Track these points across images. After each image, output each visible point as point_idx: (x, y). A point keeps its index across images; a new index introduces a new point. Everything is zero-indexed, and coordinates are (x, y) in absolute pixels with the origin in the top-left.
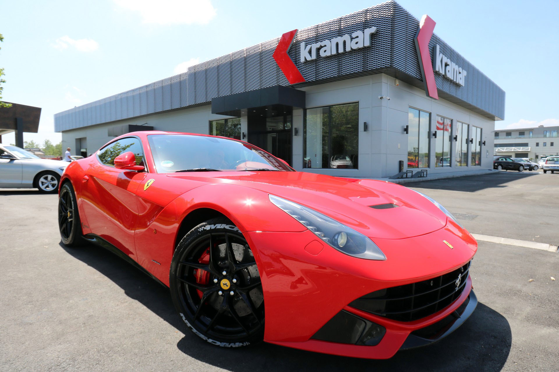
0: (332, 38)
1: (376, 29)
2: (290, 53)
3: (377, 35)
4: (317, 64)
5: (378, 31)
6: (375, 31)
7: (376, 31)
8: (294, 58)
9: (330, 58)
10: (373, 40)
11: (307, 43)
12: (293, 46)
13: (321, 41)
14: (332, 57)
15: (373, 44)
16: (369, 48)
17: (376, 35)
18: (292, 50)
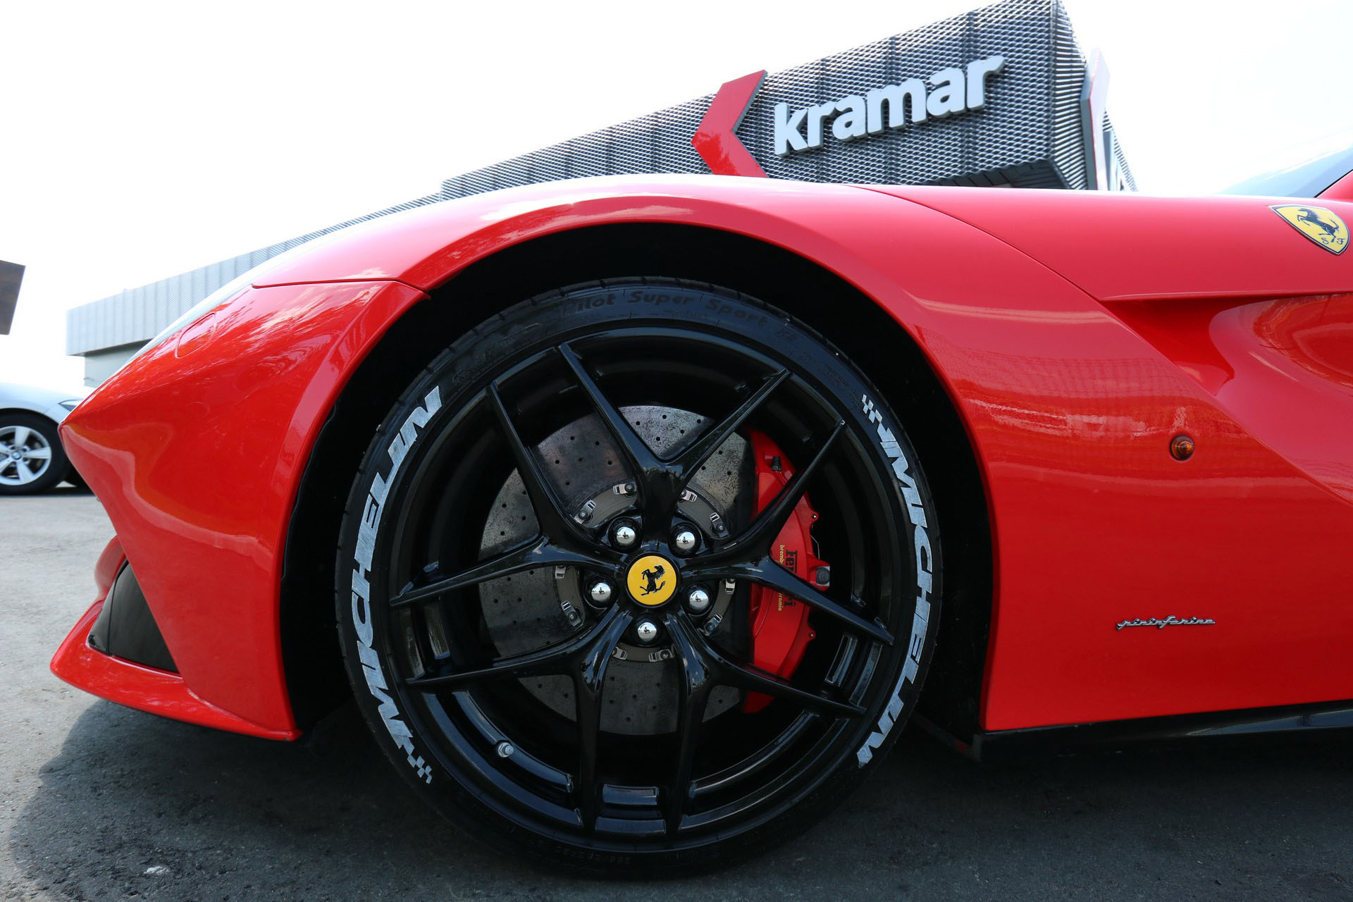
0: (868, 90)
1: (1003, 63)
2: (742, 134)
3: (1005, 77)
4: (823, 159)
5: (1006, 66)
6: (999, 68)
7: (1002, 67)
8: (751, 145)
9: (862, 143)
10: (990, 92)
11: (792, 107)
12: (751, 114)
13: (834, 100)
14: (868, 140)
15: (991, 103)
16: (978, 114)
17: (999, 79)
18: (747, 126)
